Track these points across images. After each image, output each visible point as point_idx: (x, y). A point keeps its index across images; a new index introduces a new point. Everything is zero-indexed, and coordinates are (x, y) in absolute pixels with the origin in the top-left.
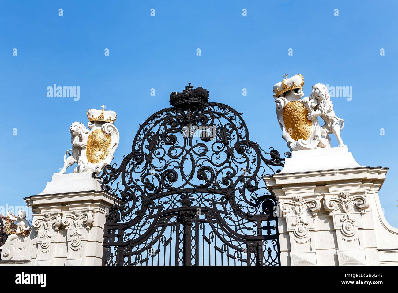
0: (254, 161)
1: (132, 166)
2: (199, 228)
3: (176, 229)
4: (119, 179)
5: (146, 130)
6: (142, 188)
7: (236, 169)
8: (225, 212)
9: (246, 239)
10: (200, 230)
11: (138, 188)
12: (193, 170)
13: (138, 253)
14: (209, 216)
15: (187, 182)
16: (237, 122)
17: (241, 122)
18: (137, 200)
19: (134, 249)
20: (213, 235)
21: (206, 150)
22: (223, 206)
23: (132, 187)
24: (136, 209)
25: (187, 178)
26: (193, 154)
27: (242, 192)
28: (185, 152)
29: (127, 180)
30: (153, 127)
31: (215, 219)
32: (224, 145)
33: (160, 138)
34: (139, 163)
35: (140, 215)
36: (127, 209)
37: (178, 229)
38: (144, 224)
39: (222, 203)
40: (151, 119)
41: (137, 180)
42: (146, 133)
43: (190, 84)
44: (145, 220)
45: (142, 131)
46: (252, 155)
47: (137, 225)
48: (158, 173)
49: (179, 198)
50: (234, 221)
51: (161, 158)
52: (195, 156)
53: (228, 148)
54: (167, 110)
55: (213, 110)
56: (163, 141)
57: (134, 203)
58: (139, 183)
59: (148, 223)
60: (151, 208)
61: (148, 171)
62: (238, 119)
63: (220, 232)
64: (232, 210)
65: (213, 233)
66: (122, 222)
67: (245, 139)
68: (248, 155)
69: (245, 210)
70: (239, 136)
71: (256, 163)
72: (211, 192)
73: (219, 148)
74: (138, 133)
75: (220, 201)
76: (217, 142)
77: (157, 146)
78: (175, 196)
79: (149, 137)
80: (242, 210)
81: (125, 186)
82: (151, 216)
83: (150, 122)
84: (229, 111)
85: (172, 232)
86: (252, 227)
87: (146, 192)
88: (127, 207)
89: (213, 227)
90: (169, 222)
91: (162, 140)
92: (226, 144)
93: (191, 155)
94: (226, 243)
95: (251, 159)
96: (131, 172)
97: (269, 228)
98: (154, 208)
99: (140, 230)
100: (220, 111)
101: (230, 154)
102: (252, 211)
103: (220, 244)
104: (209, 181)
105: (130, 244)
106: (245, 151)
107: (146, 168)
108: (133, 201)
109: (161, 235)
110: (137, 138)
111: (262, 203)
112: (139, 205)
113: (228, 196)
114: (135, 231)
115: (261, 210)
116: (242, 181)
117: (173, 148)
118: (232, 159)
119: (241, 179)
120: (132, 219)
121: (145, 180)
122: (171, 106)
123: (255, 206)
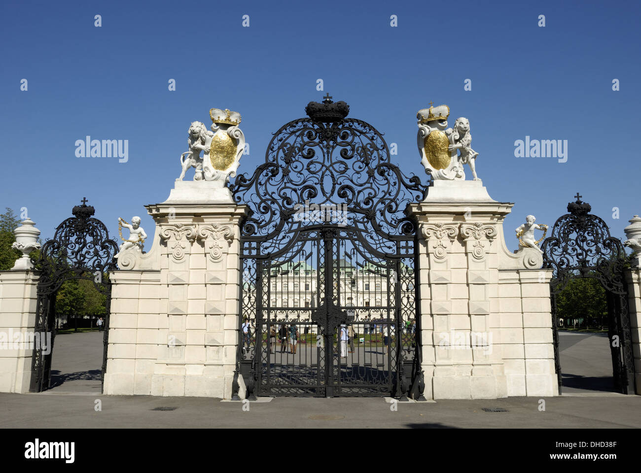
0: (395, 183)
1: (266, 178)
2: (341, 244)
3: (316, 244)
4: (253, 189)
5: (280, 140)
6: (280, 202)
7: (377, 190)
8: (366, 231)
9: (386, 257)
10: (341, 246)
11: (274, 201)
12: (334, 188)
13: (278, 266)
14: (351, 234)
15: (328, 199)
16: (379, 143)
17: (383, 144)
18: (274, 213)
19: (273, 262)
20: (354, 252)
21: (347, 168)
22: (364, 225)
23: (268, 200)
24: (274, 223)
25: (328, 195)
26: (333, 171)
27: (382, 214)
28: (324, 169)
29: (262, 192)
30: (288, 137)
31: (356, 237)
32: (365, 165)
33: (297, 151)
34: (274, 176)
35: (278, 229)
36: (263, 223)
37: (319, 244)
38: (284, 238)
39: (363, 223)
40: (285, 128)
41: (273, 193)
42: (280, 143)
43: (328, 95)
44: (284, 235)
45: (276, 139)
46: (393, 178)
47: (275, 238)
48: (297, 187)
50: (375, 240)
51: (300, 173)
52: (335, 174)
53: (369, 168)
54: (303, 121)
55: (353, 127)
56: (300, 154)
57: (271, 217)
58: (276, 196)
59: (288, 238)
60: (290, 223)
61: (285, 185)
62: (379, 140)
63: (361, 249)
64: (373, 229)
65: (354, 250)
66: (258, 235)
67: (387, 161)
68: (389, 177)
69: (385, 230)
70: (381, 158)
71: (397, 186)
72: (353, 211)
73: (360, 168)
74: (272, 142)
75: (362, 220)
76: (358, 161)
77: (294, 159)
79: (285, 148)
80: (382, 229)
81: (261, 198)
82: (290, 231)
83: (284, 131)
84: (370, 130)
85: (313, 247)
86: (392, 246)
87: (284, 206)
88: (263, 220)
89: (354, 244)
90: (309, 237)
91: (298, 153)
92: (367, 165)
93: (331, 172)
94: (367, 259)
95: (392, 182)
96: (265, 183)
97: (407, 247)
98: (293, 223)
99: (279, 244)
100: (360, 128)
101: (371, 175)
102: (393, 232)
103: (361, 260)
104: (351, 200)
105: (270, 257)
106: (386, 174)
107: (283, 181)
108: (269, 214)
109: (301, 249)
110: (270, 148)
111: (401, 225)
112: (277, 219)
113: (370, 216)
114: (273, 245)
115: (400, 231)
116: (383, 203)
117: (312, 163)
118: (373, 180)
119: (382, 201)
120: (270, 232)
121: (282, 194)
122: (308, 117)
123: (395, 227)
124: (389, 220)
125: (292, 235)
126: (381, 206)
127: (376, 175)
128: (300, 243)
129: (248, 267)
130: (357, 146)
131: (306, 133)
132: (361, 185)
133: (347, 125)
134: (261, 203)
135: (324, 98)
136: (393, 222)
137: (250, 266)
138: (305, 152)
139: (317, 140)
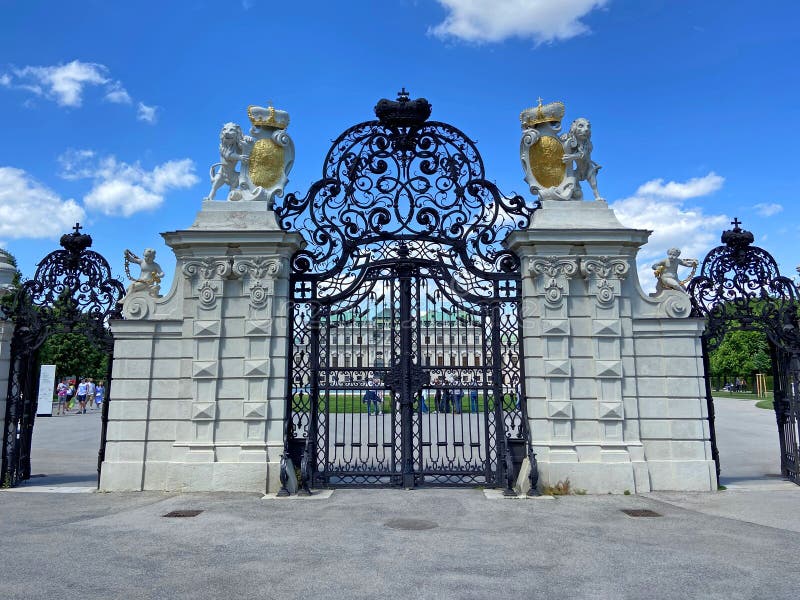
0: (491, 206)
1: (324, 198)
2: (421, 284)
3: (389, 284)
4: (307, 212)
5: (342, 149)
6: (342, 229)
7: (468, 215)
8: (454, 267)
9: (480, 300)
10: (421, 287)
11: (334, 228)
12: (412, 212)
13: (340, 313)
14: (434, 271)
15: (405, 226)
16: (470, 153)
17: (475, 154)
18: (333, 244)
19: (334, 308)
20: (438, 294)
21: (428, 186)
22: (452, 260)
23: (328, 227)
24: (334, 257)
25: (404, 221)
26: (411, 190)
27: (475, 244)
28: (399, 186)
29: (318, 217)
30: (352, 146)
31: (441, 275)
32: (451, 182)
33: (364, 164)
34: (335, 195)
35: (340, 265)
36: (321, 257)
37: (393, 284)
39: (450, 256)
40: (345, 134)
41: (333, 217)
42: (342, 153)
43: (403, 89)
44: (348, 272)
45: (337, 148)
46: (489, 199)
47: (336, 277)
48: (364, 210)
49: (392, 246)
50: (465, 279)
51: (367, 191)
52: (413, 193)
53: (457, 185)
54: (374, 123)
55: (437, 133)
56: (368, 167)
57: (331, 249)
58: (337, 222)
59: (353, 276)
60: (355, 256)
61: (349, 207)
62: (470, 149)
63: (448, 290)
64: (462, 265)
65: (438, 292)
66: (313, 272)
67: (480, 177)
68: (483, 198)
69: (479, 267)
70: (472, 173)
71: (494, 209)
72: (436, 241)
73: (445, 185)
74: (331, 152)
75: (448, 253)
76: (443, 177)
77: (359, 174)
78: (388, 242)
79: (349, 160)
80: (475, 265)
81: (316, 224)
82: (355, 267)
83: (347, 137)
84: (458, 137)
85: (385, 288)
86: (488, 287)
87: (348, 236)
88: (320, 253)
89: (439, 285)
90: (380, 275)
91: (366, 166)
92: (455, 181)
93: (408, 191)
94: (455, 304)
95: (487, 204)
96: (323, 205)
97: (508, 289)
98: (359, 257)
99: (341, 284)
100: (446, 134)
101: (459, 192)
102: (489, 268)
103: (448, 305)
104: (435, 227)
105: (330, 301)
106: (479, 194)
107: (346, 202)
108: (328, 244)
109: (370, 291)
110: (329, 159)
111: (500, 259)
112: (338, 251)
113: (459, 247)
114: (334, 285)
115: (499, 267)
116: (476, 231)
117: (383, 179)
118: (463, 202)
119: (474, 227)
120: (329, 269)
121: (344, 218)
122: (378, 119)
123: (492, 262)
124: (484, 254)
125: (357, 272)
127: (466, 194)
128: (368, 283)
129: (300, 314)
130: (441, 157)
131: (375, 140)
132: (447, 208)
133: (428, 130)
134: (317, 231)
135: (399, 94)
136: (489, 256)
137: (303, 313)
138: (375, 165)
139: (389, 150)
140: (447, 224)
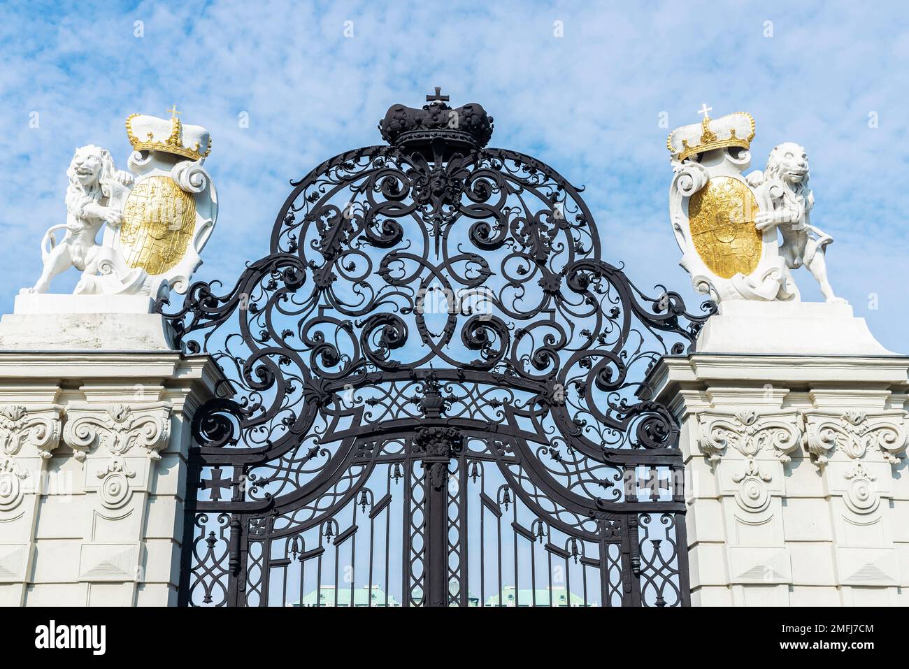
0: (615, 313)
1: (271, 294)
2: (470, 472)
3: (402, 472)
5: (311, 199)
8: (540, 437)
9: (597, 509)
10: (470, 480)
11: (288, 355)
12: (452, 323)
13: (292, 533)
14: (499, 447)
15: (436, 351)
16: (566, 209)
17: (580, 212)
18: (286, 389)
19: (280, 523)
20: (507, 495)
21: (486, 273)
22: (535, 423)
23: (273, 351)
24: (286, 414)
25: (436, 341)
26: (450, 279)
27: (583, 390)
28: (426, 273)
29: (256, 331)
30: (333, 192)
31: (512, 454)
32: (533, 265)
33: (356, 228)
34: (293, 288)
35: (298, 431)
36: (258, 413)
37: (409, 472)
38: (313, 454)
39: (531, 415)
40: (324, 168)
41: (288, 333)
42: (311, 206)
43: (438, 90)
44: (313, 446)
45: (301, 196)
46: (609, 299)
47: (288, 456)
48: (352, 319)
49: (411, 392)
50: (564, 463)
51: (361, 281)
52: (456, 286)
53: (545, 272)
54: (374, 152)
55: (503, 170)
56: (363, 233)
57: (280, 399)
59: (324, 455)
60: (331, 413)
61: (321, 312)
62: (571, 202)
63: (528, 486)
64: (558, 433)
65: (506, 490)
66: (241, 445)
67: (592, 256)
68: (598, 297)
70: (576, 248)
72: (499, 382)
73: (521, 271)
74: (289, 203)
75: (527, 408)
76: (515, 254)
77: (345, 248)
78: (400, 385)
79: (323, 218)
80: (584, 433)
81: (252, 346)
82: (330, 436)
83: (323, 177)
84: (546, 179)
86: (611, 480)
87: (316, 369)
88: (257, 407)
89: (508, 475)
90: (382, 453)
91: (360, 231)
92: (541, 263)
93: (444, 281)
94: (542, 515)
95: (606, 308)
96: (268, 308)
97: (654, 484)
98: (338, 414)
99: (298, 471)
101: (551, 290)
102: (613, 440)
104: (499, 355)
105: (272, 507)
106: (591, 288)
107: (315, 302)
108: (274, 389)
109: (360, 487)
110: (284, 218)
111: (636, 421)
112: (296, 403)
113: (546, 400)
114: (282, 474)
115: (634, 439)
116: (585, 363)
117: (394, 257)
118: (558, 304)
119: (582, 357)
120: (273, 439)
121: (310, 335)
122: (386, 143)
123: (621, 429)
124: (603, 409)
125: (334, 447)
126: (577, 371)
127: (564, 288)
128: (356, 470)
129: (207, 536)
130: (512, 218)
131: (379, 182)
132: (525, 316)
133: (487, 164)
134: (253, 360)
135: (429, 98)
136: (614, 414)
137: (213, 534)
138: (377, 231)
139: (408, 201)
140: (525, 348)
